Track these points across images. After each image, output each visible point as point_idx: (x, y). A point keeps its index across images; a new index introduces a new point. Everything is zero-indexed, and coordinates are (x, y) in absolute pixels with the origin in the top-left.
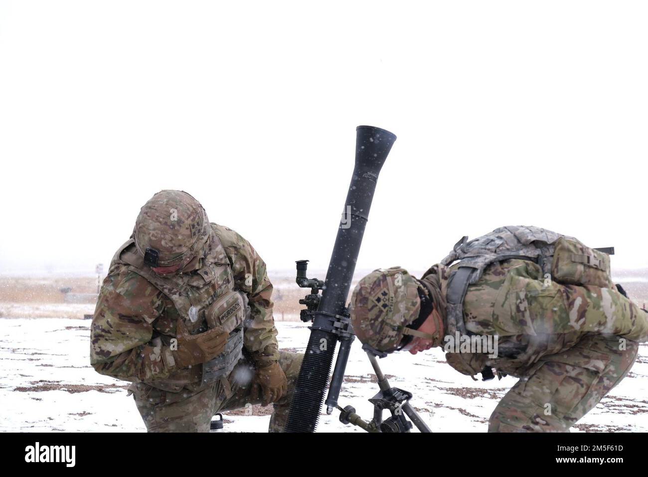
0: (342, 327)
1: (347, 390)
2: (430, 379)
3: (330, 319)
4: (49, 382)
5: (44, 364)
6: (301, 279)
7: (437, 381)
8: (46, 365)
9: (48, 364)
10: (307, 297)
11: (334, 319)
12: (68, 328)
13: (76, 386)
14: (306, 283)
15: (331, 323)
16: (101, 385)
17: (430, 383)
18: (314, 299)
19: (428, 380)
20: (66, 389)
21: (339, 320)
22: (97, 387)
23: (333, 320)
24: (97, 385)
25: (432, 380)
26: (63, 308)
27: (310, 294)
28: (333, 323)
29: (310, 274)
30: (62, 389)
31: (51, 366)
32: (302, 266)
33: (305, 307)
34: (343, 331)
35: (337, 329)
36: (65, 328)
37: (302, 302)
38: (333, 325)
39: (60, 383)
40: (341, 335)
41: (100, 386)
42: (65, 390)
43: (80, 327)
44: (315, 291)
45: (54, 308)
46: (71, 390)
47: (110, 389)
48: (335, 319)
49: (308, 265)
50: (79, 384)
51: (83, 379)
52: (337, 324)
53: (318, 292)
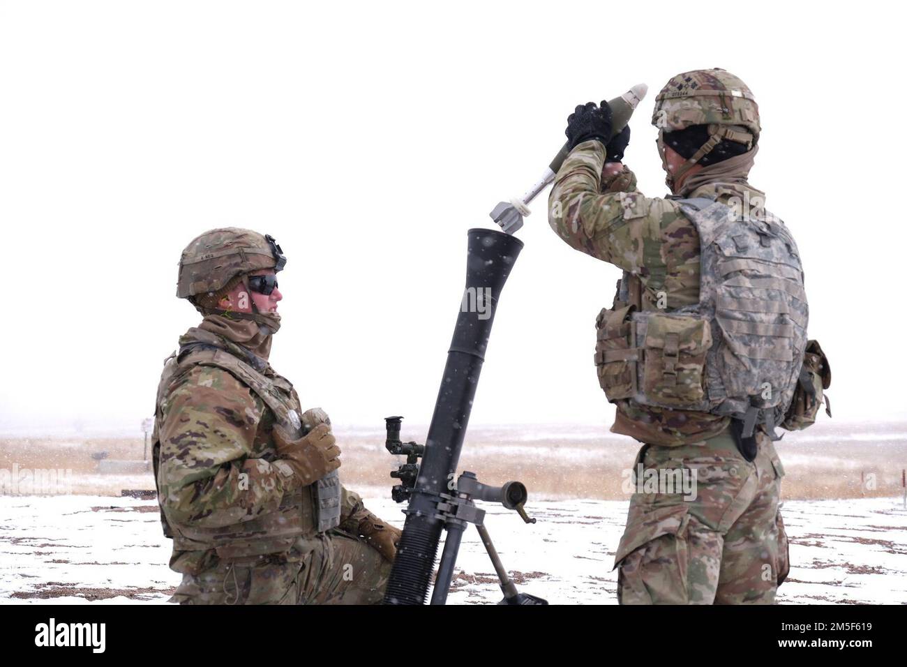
0: (449, 511)
1: (478, 594)
2: (596, 578)
3: (433, 499)
4: (61, 584)
5: (56, 559)
6: (393, 443)
7: (607, 581)
8: (59, 561)
9: (62, 559)
10: (403, 469)
11: (438, 500)
12: (96, 509)
13: (98, 590)
14: (399, 449)
15: (433, 505)
16: (133, 589)
17: (596, 583)
18: (411, 471)
19: (593, 579)
20: (83, 595)
21: (444, 501)
22: (128, 591)
23: (436, 501)
24: (127, 588)
25: (599, 579)
26: (95, 480)
27: (406, 463)
28: (437, 504)
29: (405, 436)
30: (78, 594)
31: (66, 562)
32: (393, 424)
33: (398, 482)
34: (450, 515)
35: (441, 512)
36: (91, 509)
37: (393, 475)
38: (436, 508)
39: (76, 587)
40: (448, 521)
41: (132, 591)
42: (82, 597)
43: (112, 508)
44: (412, 460)
45: (83, 482)
46: (90, 595)
47: (145, 594)
48: (439, 498)
49: (401, 423)
50: (103, 587)
51: (109, 581)
52: (441, 506)
53: (416, 461)
